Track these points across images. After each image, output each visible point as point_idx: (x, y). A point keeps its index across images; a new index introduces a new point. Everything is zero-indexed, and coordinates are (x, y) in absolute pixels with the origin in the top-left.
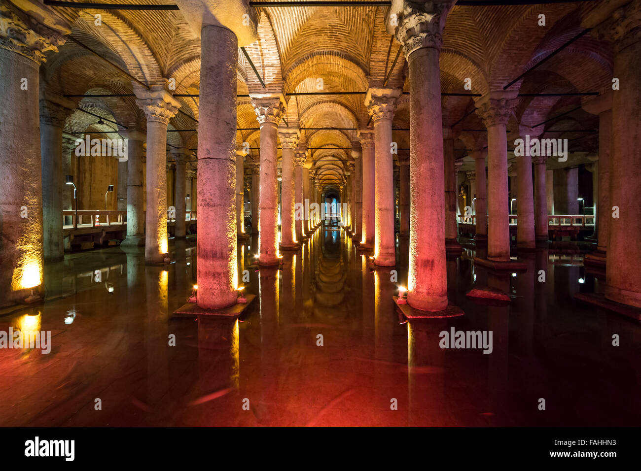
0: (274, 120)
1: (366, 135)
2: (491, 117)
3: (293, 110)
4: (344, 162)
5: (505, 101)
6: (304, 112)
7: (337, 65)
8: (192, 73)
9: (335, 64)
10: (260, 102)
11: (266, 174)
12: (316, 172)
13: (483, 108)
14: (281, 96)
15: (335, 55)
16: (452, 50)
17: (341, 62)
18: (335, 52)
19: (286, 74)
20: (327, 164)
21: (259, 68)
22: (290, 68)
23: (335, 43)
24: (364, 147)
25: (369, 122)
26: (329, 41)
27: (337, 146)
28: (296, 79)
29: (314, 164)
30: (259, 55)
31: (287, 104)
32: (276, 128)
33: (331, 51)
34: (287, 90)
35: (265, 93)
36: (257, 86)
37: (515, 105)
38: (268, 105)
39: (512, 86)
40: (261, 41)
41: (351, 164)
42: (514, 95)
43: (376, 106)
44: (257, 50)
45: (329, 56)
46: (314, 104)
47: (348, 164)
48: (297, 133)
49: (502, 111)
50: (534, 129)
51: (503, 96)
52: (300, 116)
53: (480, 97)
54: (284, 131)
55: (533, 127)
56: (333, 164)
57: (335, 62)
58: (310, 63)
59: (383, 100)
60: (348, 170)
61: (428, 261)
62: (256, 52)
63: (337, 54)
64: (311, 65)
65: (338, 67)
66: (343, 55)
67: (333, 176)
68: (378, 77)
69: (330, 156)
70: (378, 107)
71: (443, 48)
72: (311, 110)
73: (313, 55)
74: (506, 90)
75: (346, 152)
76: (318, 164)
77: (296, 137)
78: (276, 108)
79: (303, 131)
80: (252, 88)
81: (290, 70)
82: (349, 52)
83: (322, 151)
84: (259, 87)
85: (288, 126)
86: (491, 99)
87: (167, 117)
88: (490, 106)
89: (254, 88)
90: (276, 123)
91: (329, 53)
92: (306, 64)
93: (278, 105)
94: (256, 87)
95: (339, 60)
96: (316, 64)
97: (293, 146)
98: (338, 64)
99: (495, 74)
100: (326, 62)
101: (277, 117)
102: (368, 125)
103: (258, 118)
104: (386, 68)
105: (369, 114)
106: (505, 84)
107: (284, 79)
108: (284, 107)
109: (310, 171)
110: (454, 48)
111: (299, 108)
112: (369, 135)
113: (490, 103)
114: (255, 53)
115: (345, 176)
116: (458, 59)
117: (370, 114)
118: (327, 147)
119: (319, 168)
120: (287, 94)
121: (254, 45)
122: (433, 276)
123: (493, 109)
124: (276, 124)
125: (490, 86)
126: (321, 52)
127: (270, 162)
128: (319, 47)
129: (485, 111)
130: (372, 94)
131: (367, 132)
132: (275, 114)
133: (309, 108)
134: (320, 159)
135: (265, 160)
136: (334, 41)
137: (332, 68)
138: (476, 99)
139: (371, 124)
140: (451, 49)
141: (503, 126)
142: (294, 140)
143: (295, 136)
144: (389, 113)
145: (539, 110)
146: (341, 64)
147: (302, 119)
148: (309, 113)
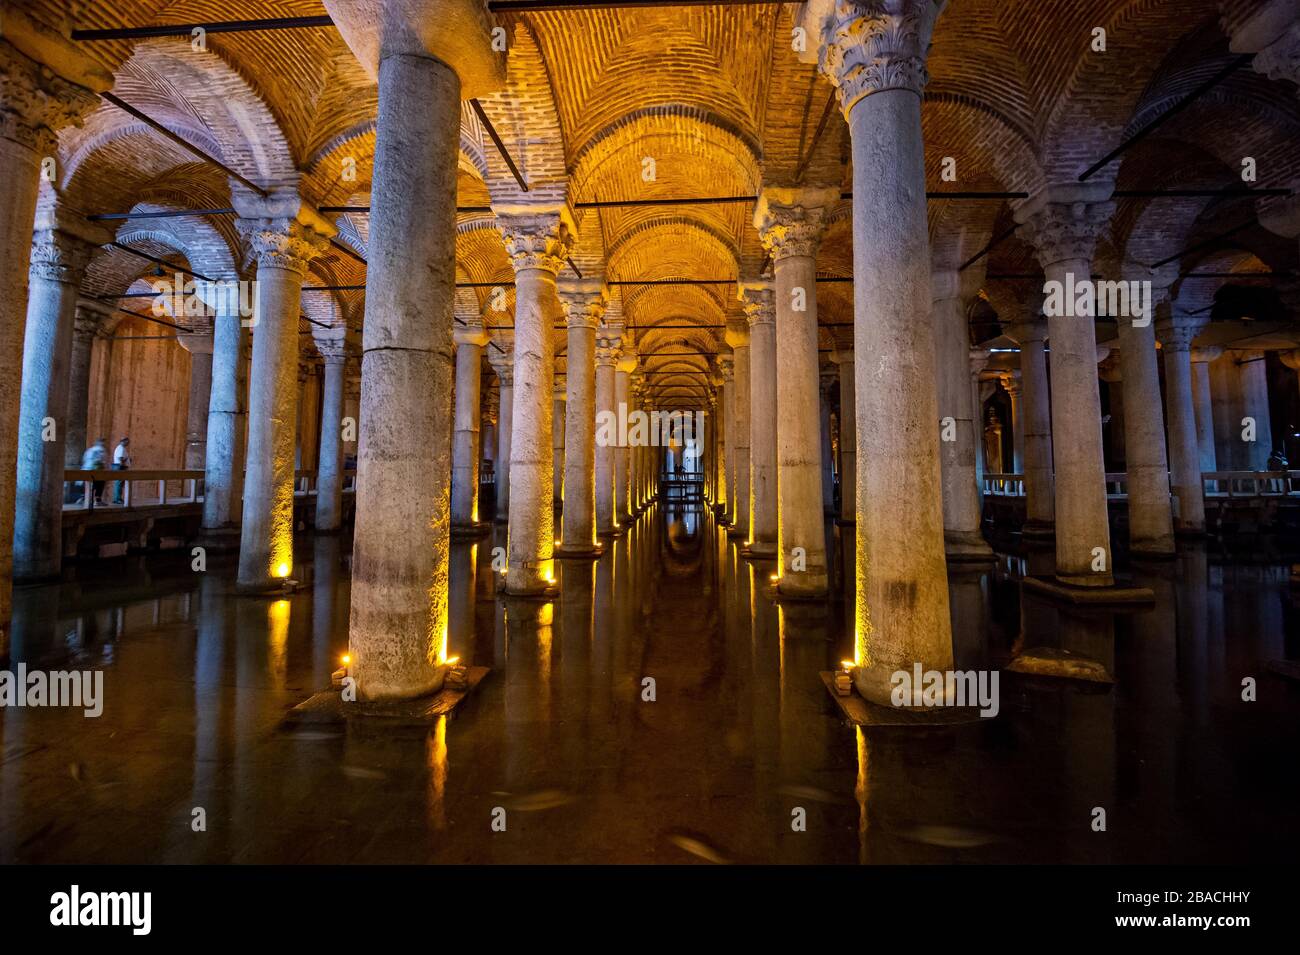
0: (547, 263)
1: (756, 294)
2: (1054, 244)
3: (594, 240)
4: (710, 357)
5: (1084, 207)
6: (617, 245)
7: (689, 139)
8: (362, 160)
9: (687, 136)
10: (515, 223)
11: (528, 384)
12: (647, 380)
13: (1034, 224)
14: (561, 208)
15: (686, 116)
16: (956, 96)
17: (698, 129)
18: (687, 108)
19: (576, 161)
20: (672, 362)
21: (514, 147)
22: (584, 147)
23: (684, 87)
24: (752, 321)
25: (765, 265)
26: (672, 84)
27: (694, 321)
28: (597, 172)
29: (643, 362)
30: (514, 119)
31: (577, 226)
32: (552, 282)
33: (676, 107)
34: (577, 196)
35: (527, 203)
36: (509, 187)
37: (1108, 215)
38: (532, 229)
39: (1098, 172)
40: (519, 88)
41: (725, 361)
42: (1104, 194)
43: (778, 227)
44: (508, 107)
45: (672, 116)
46: (640, 227)
47: (719, 360)
48: (600, 294)
49: (1080, 230)
50: (1155, 271)
51: (1080, 195)
52: (609, 254)
53: (1026, 200)
54: (570, 288)
55: (1153, 267)
56: (685, 362)
57: (686, 130)
58: (629, 134)
59: (794, 213)
60: (719, 375)
61: (902, 585)
62: (506, 112)
63: (689, 113)
64: (631, 140)
65: (693, 141)
66: (703, 114)
67: (685, 389)
68: (784, 163)
69: (677, 343)
70: (785, 229)
71: (934, 91)
72: (632, 241)
73: (635, 116)
74: (1086, 181)
75: (714, 333)
76: (652, 361)
77: (600, 301)
78: (551, 236)
79: (614, 288)
80: (497, 193)
81: (583, 152)
82: (717, 108)
83: (660, 331)
84: (513, 189)
85: (580, 276)
86: (1050, 203)
87: (302, 258)
88: (1049, 221)
89: (502, 192)
90: (552, 269)
91: (672, 110)
92: (621, 138)
93: (555, 229)
94: (507, 189)
95: (695, 126)
96: (642, 137)
97: (591, 323)
98: (692, 136)
99: (1058, 146)
100: (665, 131)
101: (554, 258)
102: (762, 272)
103: (510, 259)
104: (802, 141)
105: (763, 245)
106: (1083, 168)
107: (570, 171)
108: (569, 235)
109: (634, 377)
110: (960, 91)
111: (607, 237)
112: (765, 295)
113: (1048, 212)
114: (503, 115)
115: (712, 387)
116: (970, 116)
117: (766, 247)
118: (671, 323)
119: (654, 371)
120: (577, 206)
121: (502, 96)
122: (917, 622)
123: (1058, 225)
124: (551, 272)
125: (1046, 173)
126: (654, 108)
127: (538, 358)
128: (650, 98)
129: (1038, 232)
130: (769, 200)
131: (759, 286)
132: (549, 250)
133: (628, 236)
134: (655, 350)
135: (526, 354)
136: (683, 84)
137: (679, 145)
138: (1016, 204)
139: (768, 268)
140: (953, 93)
141: (1083, 264)
142: (592, 308)
143: (596, 299)
144: (809, 243)
145: (1165, 227)
146: (699, 134)
147: (612, 262)
148: (629, 246)
